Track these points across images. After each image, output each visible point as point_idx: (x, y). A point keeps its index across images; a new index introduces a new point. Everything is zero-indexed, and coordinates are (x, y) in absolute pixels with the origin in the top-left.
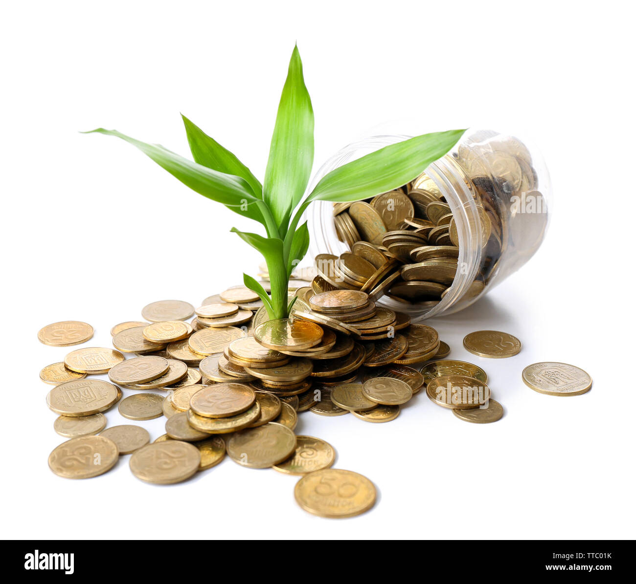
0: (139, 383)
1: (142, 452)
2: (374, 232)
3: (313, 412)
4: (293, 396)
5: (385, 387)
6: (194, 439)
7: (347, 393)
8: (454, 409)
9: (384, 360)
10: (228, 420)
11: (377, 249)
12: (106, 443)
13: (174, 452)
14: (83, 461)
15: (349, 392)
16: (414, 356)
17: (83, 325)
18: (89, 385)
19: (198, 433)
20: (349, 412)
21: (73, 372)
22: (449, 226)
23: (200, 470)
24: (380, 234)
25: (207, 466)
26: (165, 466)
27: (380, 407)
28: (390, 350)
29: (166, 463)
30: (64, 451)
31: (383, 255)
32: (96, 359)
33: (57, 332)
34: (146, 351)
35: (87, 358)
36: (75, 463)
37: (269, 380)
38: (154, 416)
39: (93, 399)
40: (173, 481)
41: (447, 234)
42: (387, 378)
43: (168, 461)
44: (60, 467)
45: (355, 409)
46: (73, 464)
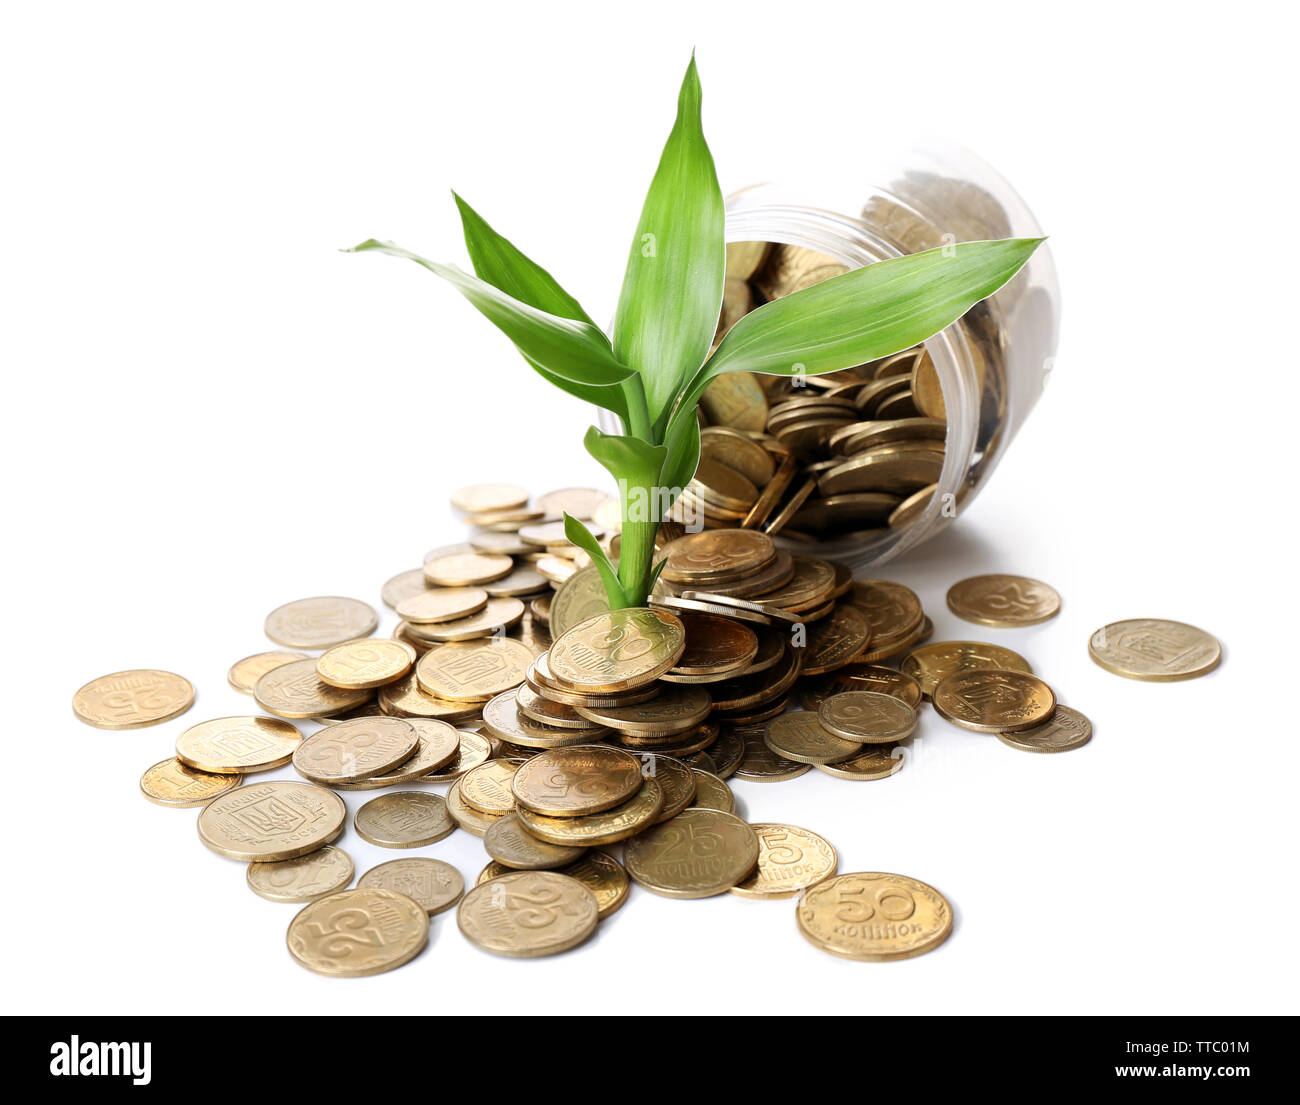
0: (378, 773)
1: (471, 904)
2: (733, 404)
3: (744, 778)
4: (696, 753)
5: (860, 710)
6: (559, 862)
7: (796, 733)
8: (1002, 733)
9: (834, 660)
10: (611, 816)
11: (750, 439)
12: (389, 898)
13: (534, 893)
14: (366, 940)
15: (797, 729)
16: (886, 643)
17: (156, 675)
18: (273, 794)
19: (560, 850)
20: (812, 767)
21: (211, 774)
22: (912, 377)
23: (602, 918)
24: (748, 408)
25: (609, 908)
26: (534, 922)
27: (867, 749)
28: (840, 638)
29: (533, 916)
30: (310, 927)
31: (764, 448)
32: (242, 740)
33: (116, 698)
34: (342, 708)
35: (225, 742)
36: (350, 946)
37: (632, 729)
38: (441, 834)
39: (301, 820)
40: (567, 946)
41: (907, 394)
42: (854, 692)
43: (534, 911)
44: (324, 959)
45: (827, 759)
46: (347, 948)
